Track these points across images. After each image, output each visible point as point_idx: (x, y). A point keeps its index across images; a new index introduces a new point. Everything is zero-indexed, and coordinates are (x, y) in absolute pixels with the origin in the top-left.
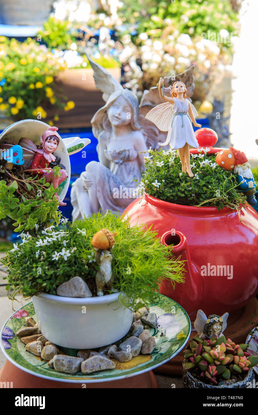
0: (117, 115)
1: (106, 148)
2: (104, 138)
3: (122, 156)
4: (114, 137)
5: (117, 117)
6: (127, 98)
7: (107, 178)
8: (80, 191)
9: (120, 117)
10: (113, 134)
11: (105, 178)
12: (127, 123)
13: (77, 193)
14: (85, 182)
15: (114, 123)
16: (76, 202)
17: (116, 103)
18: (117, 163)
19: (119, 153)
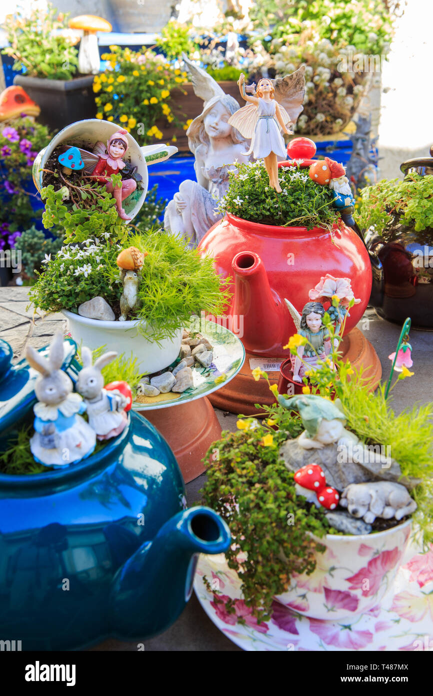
0: (214, 125)
1: (204, 165)
2: (201, 153)
3: (221, 174)
4: (212, 151)
5: (214, 128)
6: (225, 104)
7: (203, 199)
8: (173, 215)
9: (217, 127)
10: (211, 147)
11: (200, 200)
12: (226, 134)
13: (170, 217)
14: (178, 203)
15: (211, 134)
16: (169, 227)
17: (213, 111)
18: (215, 182)
19: (217, 171)
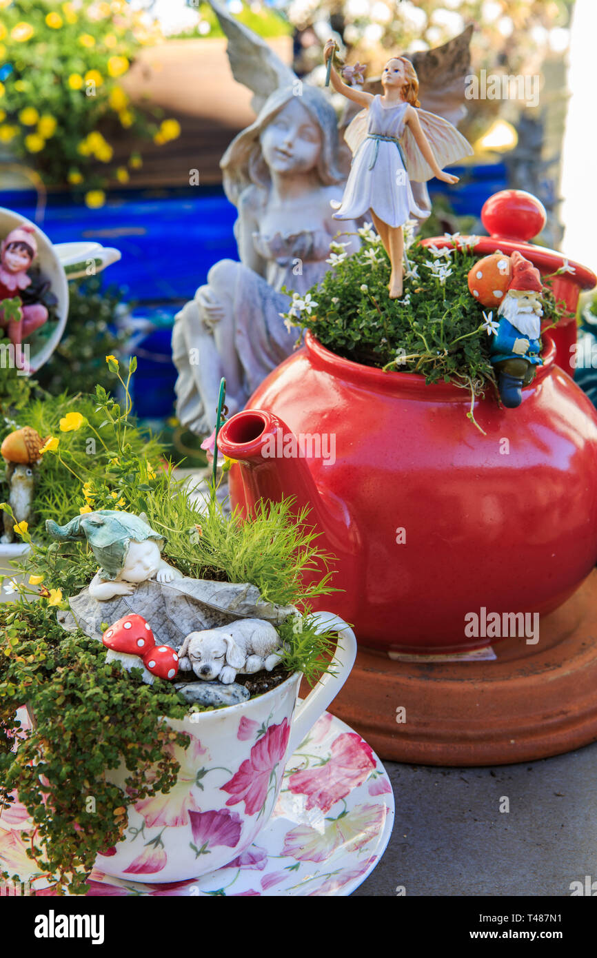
0: (284, 147)
1: (257, 229)
2: (251, 204)
3: (296, 247)
4: (276, 201)
5: (284, 153)
6: (307, 103)
7: (259, 301)
8: (194, 332)
9: (291, 152)
10: (275, 193)
11: (254, 302)
12: (308, 166)
13: (188, 338)
14: (208, 310)
15: (277, 166)
16: (185, 358)
17: (282, 117)
18: (283, 265)
19: (290, 241)
